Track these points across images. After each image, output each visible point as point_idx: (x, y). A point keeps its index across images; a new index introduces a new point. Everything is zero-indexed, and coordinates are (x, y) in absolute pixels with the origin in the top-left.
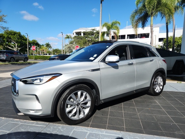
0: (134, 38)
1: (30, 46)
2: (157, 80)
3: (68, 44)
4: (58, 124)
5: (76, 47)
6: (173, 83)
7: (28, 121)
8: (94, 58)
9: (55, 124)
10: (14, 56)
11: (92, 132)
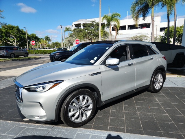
0: (135, 29)
1: (29, 41)
2: (157, 78)
3: (68, 37)
4: (62, 127)
5: (76, 41)
6: (173, 78)
7: (33, 124)
8: (94, 61)
9: (59, 127)
10: (14, 52)
11: (95, 134)
